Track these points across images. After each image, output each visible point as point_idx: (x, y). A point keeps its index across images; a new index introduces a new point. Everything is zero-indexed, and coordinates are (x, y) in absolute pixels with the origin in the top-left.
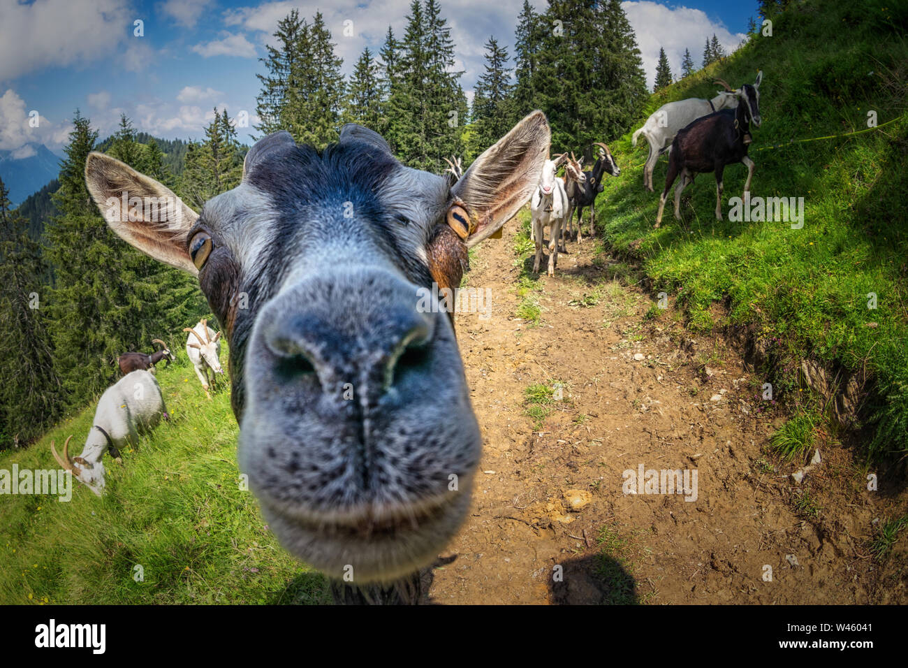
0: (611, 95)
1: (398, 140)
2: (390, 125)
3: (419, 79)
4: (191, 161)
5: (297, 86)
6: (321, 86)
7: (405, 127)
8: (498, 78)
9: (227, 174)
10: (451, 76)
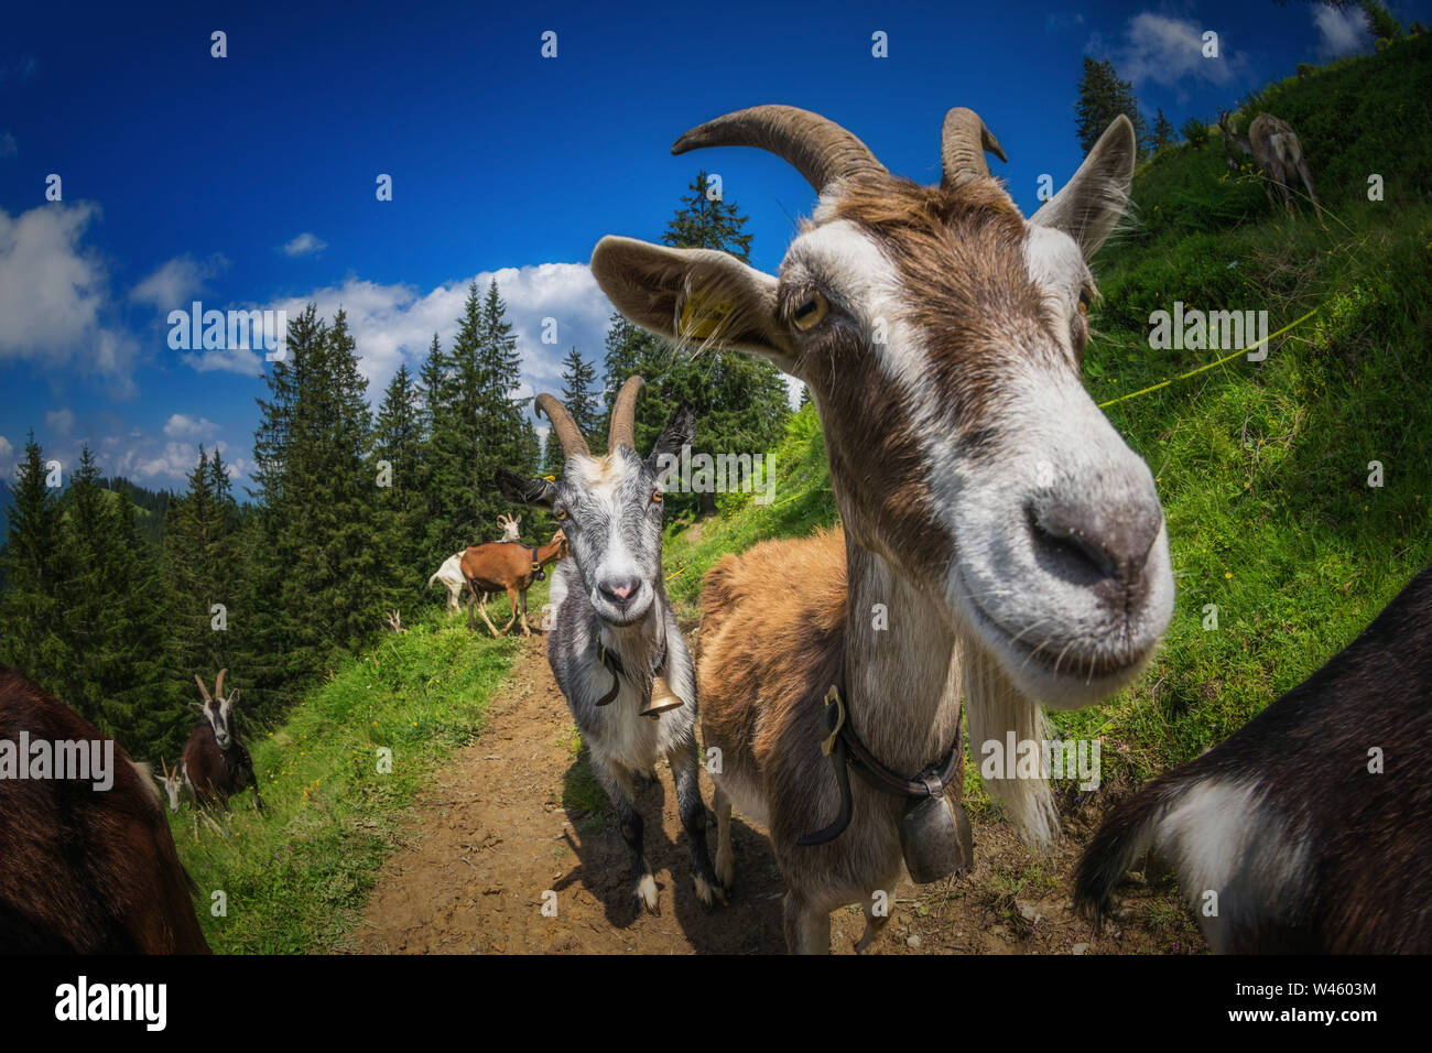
0: (739, 417)
1: (443, 497)
2: (432, 475)
3: (471, 408)
4: (173, 523)
5: (307, 419)
6: (339, 418)
7: (452, 477)
8: (580, 406)
9: (216, 544)
10: (515, 404)
